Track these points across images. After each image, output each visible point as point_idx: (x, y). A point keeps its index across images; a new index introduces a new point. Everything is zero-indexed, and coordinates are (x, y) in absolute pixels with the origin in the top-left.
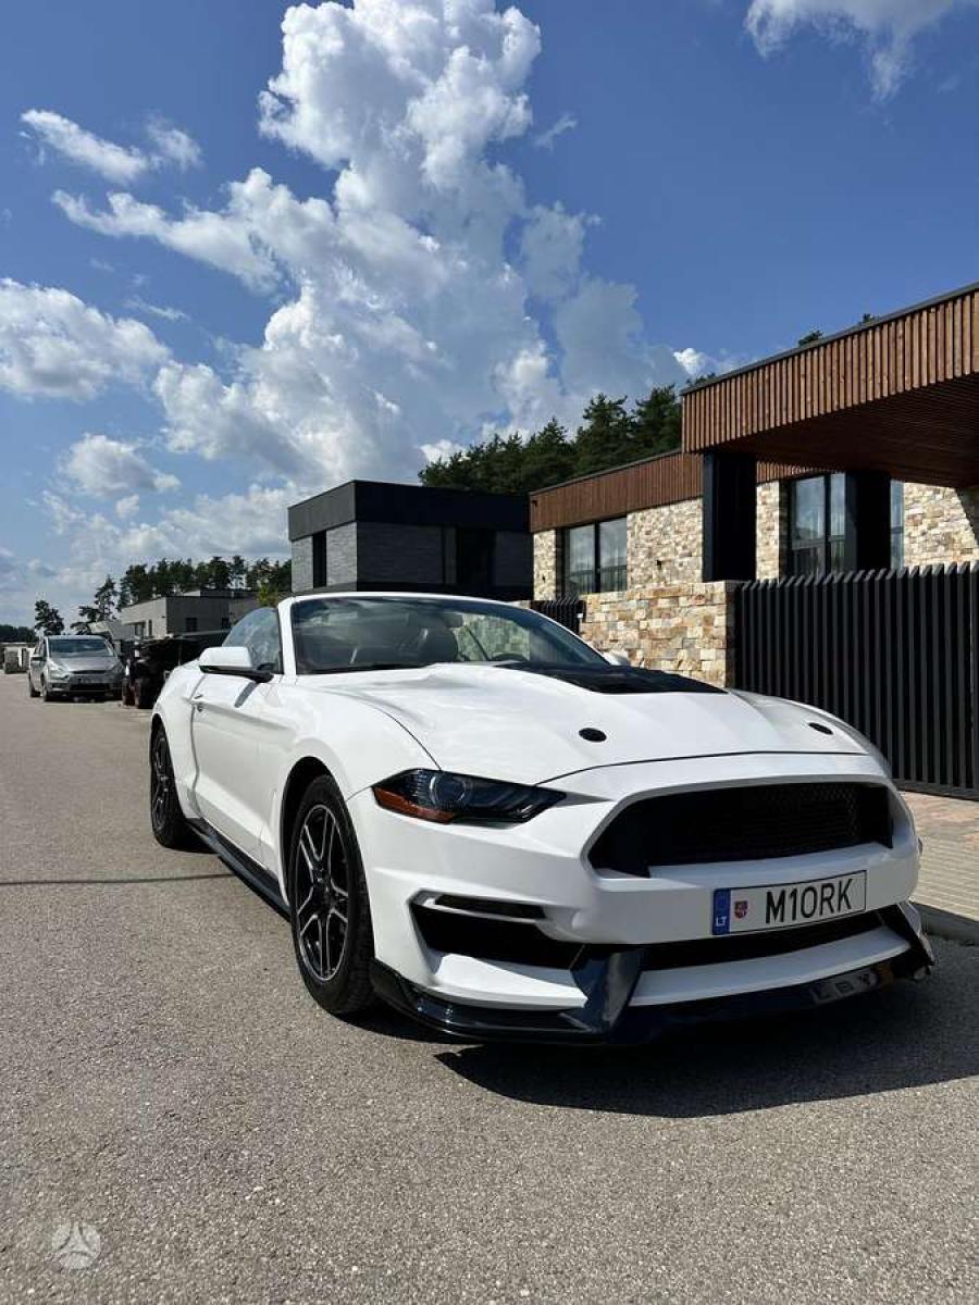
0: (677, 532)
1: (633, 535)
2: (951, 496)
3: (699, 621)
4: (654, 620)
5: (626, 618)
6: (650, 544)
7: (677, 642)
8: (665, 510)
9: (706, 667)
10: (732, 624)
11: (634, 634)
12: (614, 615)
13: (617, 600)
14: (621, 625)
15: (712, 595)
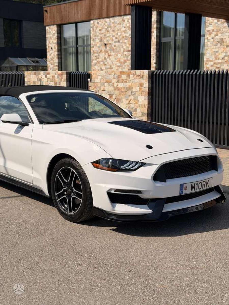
0: (113, 31)
1: (93, 31)
2: (224, 22)
3: (138, 85)
4: (120, 83)
5: (109, 82)
6: (101, 35)
7: (129, 93)
8: (108, 20)
9: (140, 102)
10: (150, 87)
11: (112, 88)
12: (103, 80)
13: (104, 74)
14: (106, 84)
15: (143, 75)
